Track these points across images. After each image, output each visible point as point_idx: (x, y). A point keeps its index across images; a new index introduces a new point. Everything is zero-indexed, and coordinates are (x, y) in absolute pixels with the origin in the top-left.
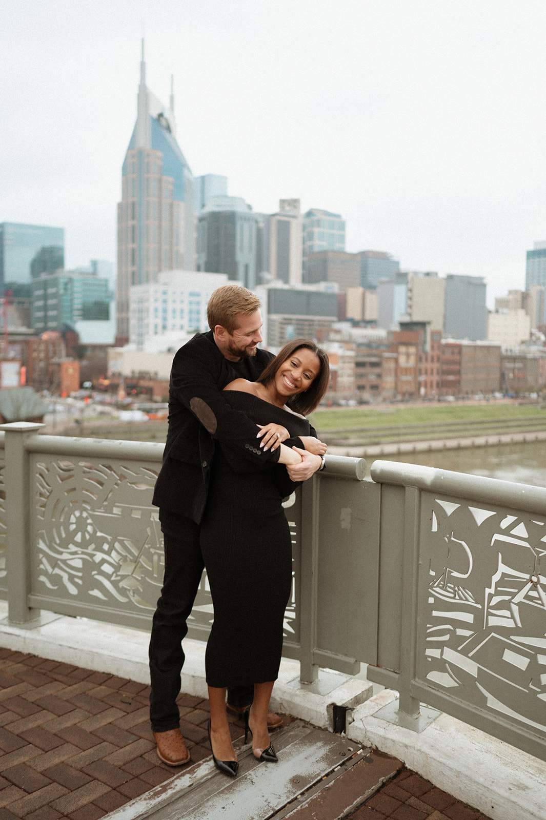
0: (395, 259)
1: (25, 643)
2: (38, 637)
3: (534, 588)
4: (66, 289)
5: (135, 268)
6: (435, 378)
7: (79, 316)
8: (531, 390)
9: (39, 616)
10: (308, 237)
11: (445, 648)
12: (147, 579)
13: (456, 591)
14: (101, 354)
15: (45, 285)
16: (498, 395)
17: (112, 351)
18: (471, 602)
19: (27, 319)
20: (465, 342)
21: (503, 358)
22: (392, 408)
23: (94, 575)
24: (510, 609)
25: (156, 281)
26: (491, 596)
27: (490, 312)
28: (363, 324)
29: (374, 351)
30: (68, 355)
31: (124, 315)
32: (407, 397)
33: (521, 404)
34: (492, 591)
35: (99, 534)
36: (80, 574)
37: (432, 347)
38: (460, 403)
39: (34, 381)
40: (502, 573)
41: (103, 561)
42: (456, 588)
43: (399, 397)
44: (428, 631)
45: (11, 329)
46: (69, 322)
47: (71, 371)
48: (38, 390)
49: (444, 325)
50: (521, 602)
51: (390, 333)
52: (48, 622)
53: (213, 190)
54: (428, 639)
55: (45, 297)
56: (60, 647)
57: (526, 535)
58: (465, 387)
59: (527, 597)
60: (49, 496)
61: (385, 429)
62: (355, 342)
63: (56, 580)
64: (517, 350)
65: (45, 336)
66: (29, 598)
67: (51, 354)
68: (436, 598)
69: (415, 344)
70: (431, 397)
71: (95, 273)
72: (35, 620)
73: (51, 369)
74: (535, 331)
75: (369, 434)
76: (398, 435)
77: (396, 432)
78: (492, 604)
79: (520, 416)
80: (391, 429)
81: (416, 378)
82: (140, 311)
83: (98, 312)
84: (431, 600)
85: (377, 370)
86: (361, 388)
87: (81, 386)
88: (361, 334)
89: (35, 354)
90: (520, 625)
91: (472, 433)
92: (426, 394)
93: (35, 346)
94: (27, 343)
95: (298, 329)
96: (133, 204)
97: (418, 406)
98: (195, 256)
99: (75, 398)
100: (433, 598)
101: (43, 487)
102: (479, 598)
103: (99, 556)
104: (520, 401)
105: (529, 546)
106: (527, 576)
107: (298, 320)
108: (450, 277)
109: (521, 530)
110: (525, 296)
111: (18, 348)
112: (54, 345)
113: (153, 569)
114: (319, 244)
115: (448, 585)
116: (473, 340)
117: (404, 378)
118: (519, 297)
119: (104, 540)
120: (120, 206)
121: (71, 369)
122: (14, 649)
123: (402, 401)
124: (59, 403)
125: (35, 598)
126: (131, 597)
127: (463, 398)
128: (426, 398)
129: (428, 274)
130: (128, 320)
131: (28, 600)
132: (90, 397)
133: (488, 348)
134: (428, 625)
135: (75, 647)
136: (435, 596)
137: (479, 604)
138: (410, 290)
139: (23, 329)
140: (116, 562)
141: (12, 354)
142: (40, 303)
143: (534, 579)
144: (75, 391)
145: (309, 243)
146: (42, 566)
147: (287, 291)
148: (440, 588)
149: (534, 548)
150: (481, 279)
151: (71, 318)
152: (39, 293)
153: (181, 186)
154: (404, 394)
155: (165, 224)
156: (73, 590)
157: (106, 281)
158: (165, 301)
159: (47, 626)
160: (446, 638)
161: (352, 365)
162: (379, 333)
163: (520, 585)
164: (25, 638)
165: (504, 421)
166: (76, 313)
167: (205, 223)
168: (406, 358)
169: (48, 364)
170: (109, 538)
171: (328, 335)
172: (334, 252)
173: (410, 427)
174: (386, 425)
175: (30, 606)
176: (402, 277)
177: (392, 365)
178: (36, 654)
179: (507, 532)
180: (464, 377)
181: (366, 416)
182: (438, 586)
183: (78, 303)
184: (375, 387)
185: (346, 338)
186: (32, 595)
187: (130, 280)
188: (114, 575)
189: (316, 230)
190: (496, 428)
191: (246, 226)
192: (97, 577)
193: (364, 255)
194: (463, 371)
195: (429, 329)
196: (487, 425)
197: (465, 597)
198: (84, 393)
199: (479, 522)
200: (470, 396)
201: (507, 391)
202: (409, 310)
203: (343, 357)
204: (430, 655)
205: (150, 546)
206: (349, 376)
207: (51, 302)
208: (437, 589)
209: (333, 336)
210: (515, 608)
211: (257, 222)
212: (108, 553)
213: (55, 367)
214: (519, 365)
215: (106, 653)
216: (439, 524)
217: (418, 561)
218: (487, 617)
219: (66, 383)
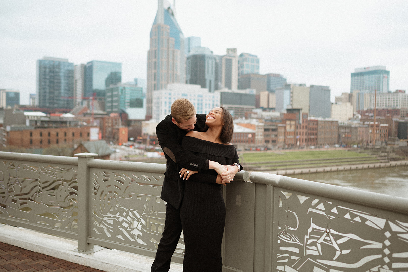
0: (284, 77)
1: (85, 261)
2: (92, 258)
3: (328, 235)
4: (122, 92)
5: (156, 82)
6: (305, 137)
7: (128, 105)
8: (354, 143)
9: (93, 248)
10: (241, 66)
11: (286, 266)
12: (144, 230)
13: (291, 237)
14: (138, 124)
15: (112, 90)
16: (337, 146)
17: (143, 123)
18: (298, 242)
19: (103, 107)
20: (320, 119)
21: (339, 127)
22: (283, 152)
23: (119, 227)
24: (316, 246)
25: (166, 88)
26: (307, 239)
27: (332, 104)
28: (268, 110)
29: (274, 123)
30: (122, 125)
31: (150, 105)
32: (290, 146)
33: (348, 150)
34: (308, 237)
35: (122, 208)
36: (112, 227)
37: (303, 122)
38: (318, 150)
39: (106, 137)
40: (313, 228)
41: (123, 221)
42: (291, 236)
43: (286, 147)
44: (278, 257)
45: (95, 112)
46: (123, 109)
47: (124, 132)
48: (108, 142)
49: (309, 110)
50: (322, 242)
51: (281, 114)
52: (97, 251)
53: (194, 44)
54: (278, 261)
55: (112, 96)
56: (101, 263)
57: (324, 209)
58: (320, 142)
59: (325, 240)
60: (98, 189)
61: (278, 163)
62: (264, 119)
63: (101, 230)
64: (346, 123)
65: (112, 115)
66: (88, 239)
67: (114, 124)
68: (281, 240)
69: (295, 120)
70: (302, 146)
71: (136, 84)
72: (91, 250)
73: (114, 131)
74: (355, 113)
75: (271, 165)
76: (286, 165)
77: (285, 164)
78: (308, 243)
79: (349, 157)
80: (282, 162)
81: (295, 137)
82: (158, 103)
83: (137, 103)
84: (279, 242)
85: (275, 133)
86: (267, 141)
87: (129, 140)
88: (267, 115)
89: (107, 124)
90: (321, 254)
91: (323, 165)
92: (300, 145)
93: (107, 120)
94: (102, 118)
95: (236, 112)
96: (155, 51)
97: (296, 151)
98: (185, 76)
99: (126, 146)
100: (280, 241)
101: (96, 185)
102: (302, 241)
103: (121, 219)
104: (348, 149)
105: (325, 214)
106: (324, 229)
107: (235, 108)
108: (312, 86)
109: (321, 206)
110: (350, 96)
111: (98, 121)
112: (116, 120)
113: (147, 225)
114: (246, 70)
115: (287, 234)
116: (324, 118)
117: (289, 137)
118: (347, 96)
119: (124, 211)
120: (149, 52)
121: (124, 131)
122: (80, 264)
123: (288, 148)
124: (117, 148)
125: (91, 239)
126: (136, 239)
127: (319, 147)
128: (300, 147)
129: (301, 85)
130: (152, 107)
131: (87, 240)
132: (133, 145)
133: (332, 122)
134: (278, 254)
135: (109, 263)
136: (281, 239)
137: (302, 243)
138: (292, 93)
139: (101, 112)
140: (129, 221)
141: (95, 124)
142: (109, 99)
143: (328, 231)
144: (125, 142)
145: (241, 70)
146: (94, 223)
147: (231, 93)
148: (283, 235)
149: (327, 215)
150: (328, 87)
151: (124, 107)
152: (109, 94)
153: (178, 42)
154: (289, 145)
155: (171, 61)
156: (109, 235)
157: (142, 88)
158: (170, 98)
159: (97, 252)
160: (286, 261)
161: (263, 130)
162: (276, 114)
163: (321, 234)
164: (85, 258)
165: (340, 159)
166: (127, 104)
167: (190, 60)
168: (290, 127)
169: (113, 129)
170: (126, 209)
171: (250, 115)
172: (254, 74)
173: (291, 162)
174: (280, 161)
175: (89, 243)
176: (288, 86)
177: (283, 130)
178: (90, 266)
179: (315, 207)
180: (319, 136)
181: (269, 156)
182: (282, 234)
183: (128, 99)
184: (274, 141)
185: (260, 117)
186: (89, 237)
187: (153, 88)
188: (128, 228)
189: (245, 63)
190: (336, 162)
191: (210, 62)
192: (120, 229)
193: (269, 75)
194: (319, 133)
195: (301, 112)
196: (331, 161)
197: (295, 240)
198: (130, 143)
199: (302, 202)
200: (322, 146)
201: (341, 144)
202: (291, 103)
203: (258, 126)
204: (279, 269)
205: (145, 213)
206: (261, 136)
207: (115, 99)
208: (282, 236)
209: (253, 116)
210: (319, 246)
211: (215, 59)
212: (126, 217)
213: (116, 131)
214: (347, 130)
215: (123, 266)
216: (283, 203)
217: (273, 222)
218: (306, 250)
219: (121, 138)
